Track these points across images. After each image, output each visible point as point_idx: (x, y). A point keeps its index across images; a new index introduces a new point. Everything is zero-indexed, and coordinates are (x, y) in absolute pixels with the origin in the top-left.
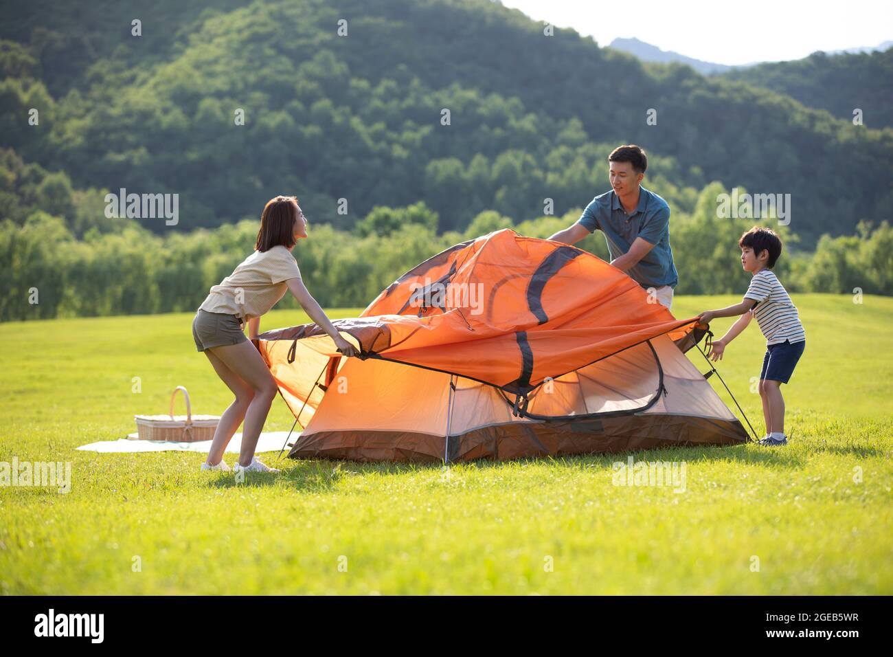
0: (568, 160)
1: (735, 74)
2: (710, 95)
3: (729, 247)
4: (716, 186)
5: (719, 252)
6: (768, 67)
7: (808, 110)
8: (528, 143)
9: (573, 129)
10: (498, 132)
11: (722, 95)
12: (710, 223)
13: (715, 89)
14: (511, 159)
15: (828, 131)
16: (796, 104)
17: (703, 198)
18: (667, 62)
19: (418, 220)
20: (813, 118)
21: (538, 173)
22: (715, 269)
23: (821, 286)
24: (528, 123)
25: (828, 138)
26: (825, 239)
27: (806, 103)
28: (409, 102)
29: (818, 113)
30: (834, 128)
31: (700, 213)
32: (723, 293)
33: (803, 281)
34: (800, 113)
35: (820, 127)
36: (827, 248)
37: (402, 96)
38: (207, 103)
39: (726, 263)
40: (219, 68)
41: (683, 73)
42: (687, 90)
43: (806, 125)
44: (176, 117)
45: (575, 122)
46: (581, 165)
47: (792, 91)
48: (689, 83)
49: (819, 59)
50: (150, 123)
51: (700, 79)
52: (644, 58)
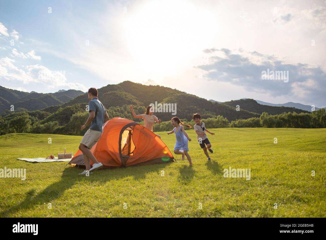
1: (223, 103)
3: (221, 122)
4: (219, 115)
5: (220, 123)
6: (226, 102)
7: (231, 107)
11: (221, 105)
12: (219, 120)
13: (220, 105)
15: (233, 109)
16: (229, 106)
17: (218, 117)
18: (215, 102)
19: (185, 120)
20: (231, 108)
22: (220, 125)
23: (232, 127)
24: (199, 109)
25: (233, 110)
26: (232, 121)
27: (231, 106)
29: (232, 107)
30: (234, 109)
31: (217, 119)
32: (220, 128)
33: (230, 126)
34: (230, 107)
35: (232, 109)
36: (232, 122)
37: (185, 107)
39: (221, 124)
41: (216, 103)
45: (204, 109)
46: (205, 114)
47: (229, 105)
49: (232, 101)
51: (218, 104)
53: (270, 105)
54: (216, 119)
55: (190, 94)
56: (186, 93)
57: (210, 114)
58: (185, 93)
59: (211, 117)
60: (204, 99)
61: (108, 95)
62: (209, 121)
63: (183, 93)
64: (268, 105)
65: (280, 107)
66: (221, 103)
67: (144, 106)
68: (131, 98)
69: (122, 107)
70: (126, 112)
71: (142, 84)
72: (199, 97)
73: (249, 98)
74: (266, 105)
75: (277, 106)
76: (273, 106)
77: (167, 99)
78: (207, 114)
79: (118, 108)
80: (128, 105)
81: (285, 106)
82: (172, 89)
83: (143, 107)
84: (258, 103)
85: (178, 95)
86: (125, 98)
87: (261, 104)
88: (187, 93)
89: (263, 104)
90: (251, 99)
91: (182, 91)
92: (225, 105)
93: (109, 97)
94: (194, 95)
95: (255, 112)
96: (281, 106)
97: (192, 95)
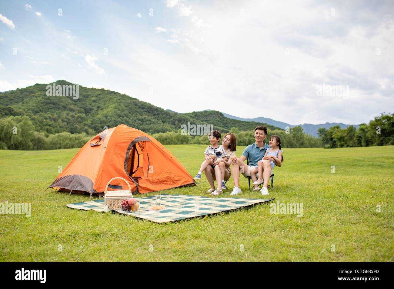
0: (160, 126)
1: (183, 114)
2: (179, 117)
6: (187, 113)
8: (154, 123)
9: (160, 122)
10: (150, 122)
11: (181, 117)
14: (152, 126)
18: (173, 112)
21: (155, 128)
24: (154, 120)
28: (137, 117)
29: (194, 120)
37: (136, 117)
38: (109, 117)
40: (110, 112)
41: (176, 114)
42: (176, 116)
43: (193, 121)
44: (104, 119)
46: (161, 127)
47: (191, 117)
48: (176, 115)
49: (194, 112)
50: (100, 120)
52: (171, 112)
53: (239, 120)
54: (176, 134)
55: (143, 102)
56: (138, 100)
57: (167, 128)
58: (136, 100)
59: (170, 131)
60: (160, 108)
61: (36, 97)
62: (168, 136)
63: (135, 99)
64: (236, 119)
65: (249, 122)
66: (180, 114)
67: (84, 113)
68: (67, 103)
69: (55, 114)
70: (60, 121)
71: (81, 86)
72: (154, 106)
73: (215, 110)
74: (234, 118)
75: (246, 121)
76: (242, 120)
77: (113, 106)
78: (164, 126)
79: (50, 115)
80: (62, 111)
81: (256, 121)
82: (120, 94)
83: (82, 115)
84: (225, 116)
85: (129, 101)
86: (59, 102)
87: (228, 117)
88: (140, 100)
89: (231, 118)
90: (217, 111)
91: (133, 97)
92: (185, 116)
93: (37, 99)
94: (148, 103)
95: (221, 127)
96: (251, 121)
97: (146, 102)
